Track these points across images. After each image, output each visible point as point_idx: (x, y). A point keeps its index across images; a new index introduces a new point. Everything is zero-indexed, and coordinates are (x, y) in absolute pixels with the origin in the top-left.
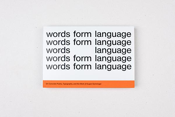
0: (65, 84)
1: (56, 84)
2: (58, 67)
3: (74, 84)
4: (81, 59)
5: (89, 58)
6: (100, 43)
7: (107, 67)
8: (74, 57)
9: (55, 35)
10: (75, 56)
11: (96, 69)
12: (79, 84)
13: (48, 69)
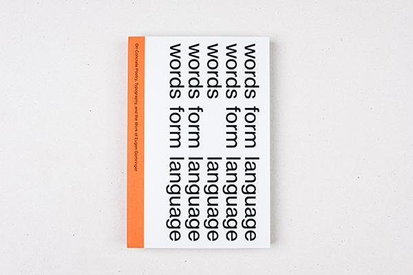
0: (136, 88)
1: (136, 66)
2: (176, 71)
3: (136, 108)
4: (194, 124)
5: (196, 142)
6: (231, 169)
7: (175, 183)
8: (199, 109)
9: (250, 64)
10: (200, 111)
11: (171, 158)
12: (136, 119)
13: (172, 48)
